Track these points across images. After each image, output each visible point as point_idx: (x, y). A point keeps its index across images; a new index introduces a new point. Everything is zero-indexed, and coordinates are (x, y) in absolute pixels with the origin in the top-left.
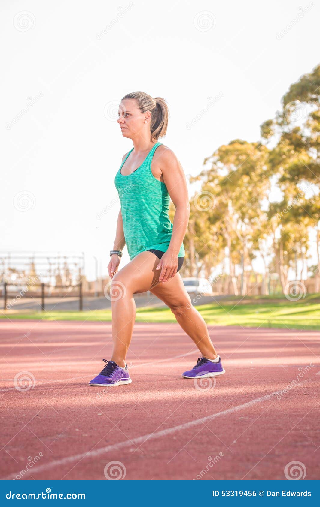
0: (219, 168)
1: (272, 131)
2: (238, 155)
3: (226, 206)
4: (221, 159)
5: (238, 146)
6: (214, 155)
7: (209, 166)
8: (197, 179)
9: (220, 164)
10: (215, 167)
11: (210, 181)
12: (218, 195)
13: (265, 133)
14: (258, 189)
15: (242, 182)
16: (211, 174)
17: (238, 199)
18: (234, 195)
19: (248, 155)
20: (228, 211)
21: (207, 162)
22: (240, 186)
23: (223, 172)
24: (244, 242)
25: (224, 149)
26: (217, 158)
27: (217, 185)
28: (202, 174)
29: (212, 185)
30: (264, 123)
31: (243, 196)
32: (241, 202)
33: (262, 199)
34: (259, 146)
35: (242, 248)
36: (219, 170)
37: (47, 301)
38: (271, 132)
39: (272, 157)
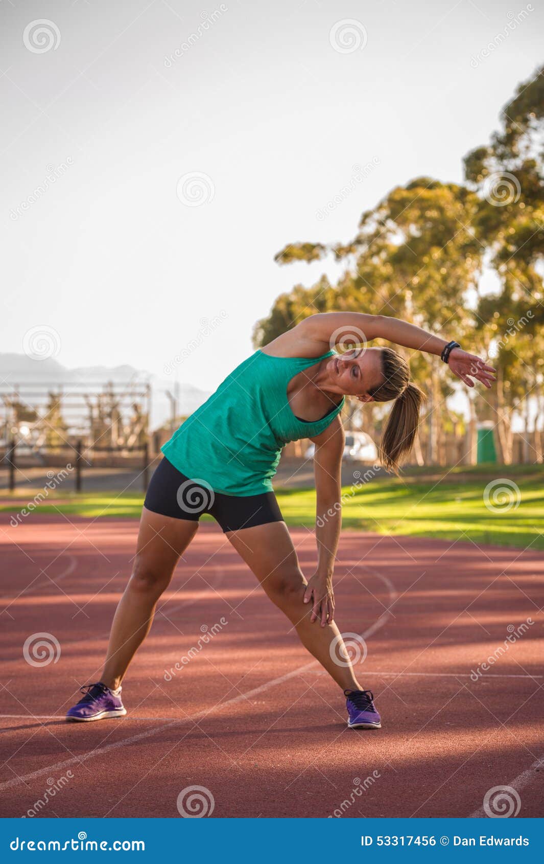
0: (389, 231)
1: (485, 168)
2: (423, 209)
3: (401, 300)
4: (393, 216)
5: (422, 192)
6: (380, 207)
7: (371, 228)
8: (349, 249)
9: (390, 224)
10: (383, 230)
11: (372, 255)
12: (387, 279)
13: (472, 172)
14: (459, 271)
15: (431, 258)
16: (374, 242)
17: (422, 288)
18: (416, 280)
19: (441, 210)
20: (405, 308)
21: (368, 220)
22: (426, 266)
23: (397, 239)
24: (432, 363)
25: (397, 197)
26: (385, 212)
27: (385, 263)
28: (359, 241)
29: (376, 261)
30: (471, 154)
31: (431, 283)
32: (429, 293)
33: (466, 288)
34: (462, 195)
35: (430, 375)
36: (389, 235)
37: (85, 473)
38: (484, 172)
39: (483, 214)
